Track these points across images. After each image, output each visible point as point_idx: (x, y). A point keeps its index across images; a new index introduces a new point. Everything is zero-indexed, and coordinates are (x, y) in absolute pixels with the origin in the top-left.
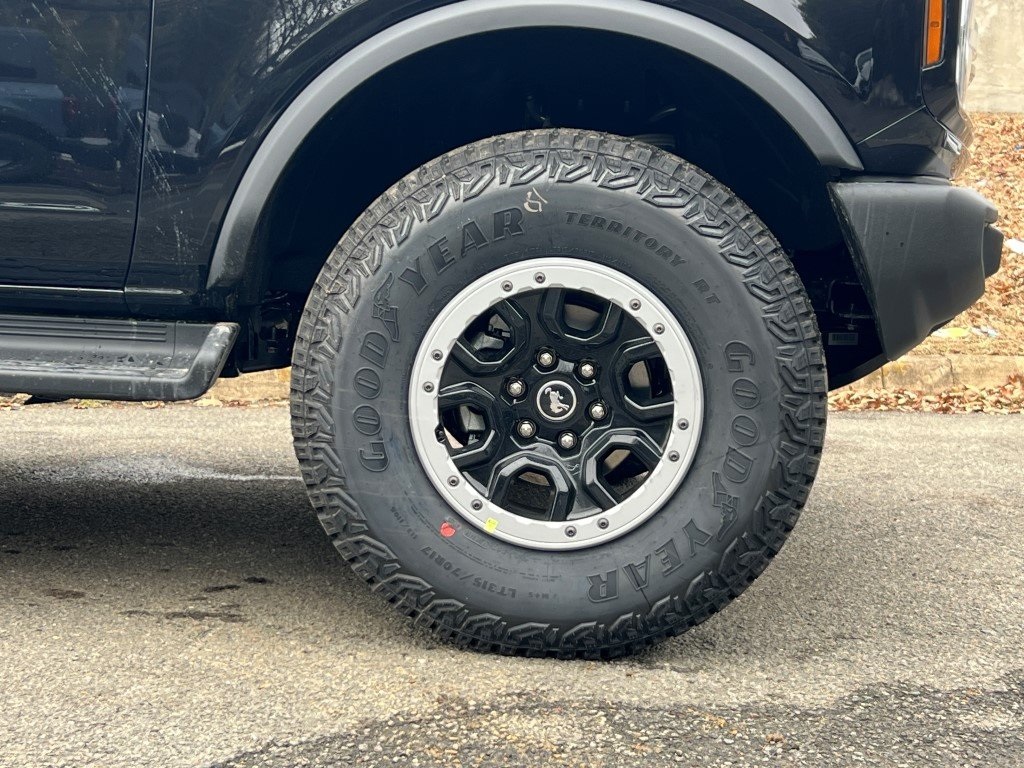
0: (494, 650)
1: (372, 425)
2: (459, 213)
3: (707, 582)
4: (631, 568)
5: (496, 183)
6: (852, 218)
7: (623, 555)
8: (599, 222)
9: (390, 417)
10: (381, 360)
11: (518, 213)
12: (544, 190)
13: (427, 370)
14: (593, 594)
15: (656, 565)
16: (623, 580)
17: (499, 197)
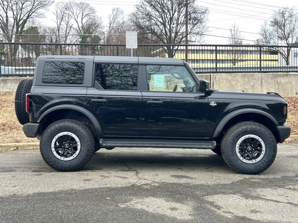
0: (244, 174)
1: (232, 151)
2: (241, 130)
3: (266, 166)
4: (259, 165)
5: (244, 127)
6: (279, 130)
7: (258, 164)
8: (255, 131)
9: (234, 150)
10: (233, 145)
11: (247, 130)
12: (250, 128)
13: (237, 146)
14: (255, 168)
15: (261, 165)
16: (258, 166)
17: (245, 129)
